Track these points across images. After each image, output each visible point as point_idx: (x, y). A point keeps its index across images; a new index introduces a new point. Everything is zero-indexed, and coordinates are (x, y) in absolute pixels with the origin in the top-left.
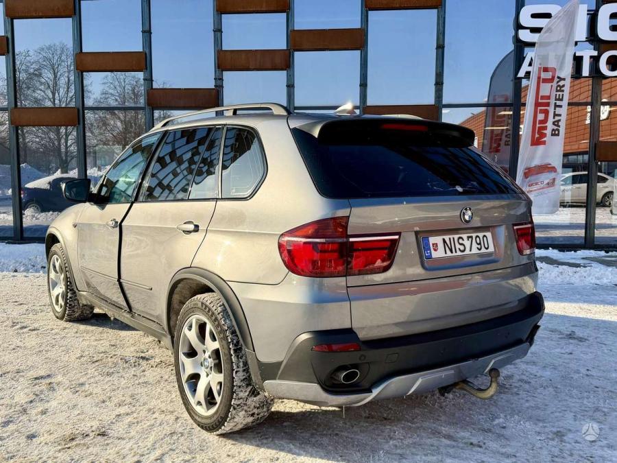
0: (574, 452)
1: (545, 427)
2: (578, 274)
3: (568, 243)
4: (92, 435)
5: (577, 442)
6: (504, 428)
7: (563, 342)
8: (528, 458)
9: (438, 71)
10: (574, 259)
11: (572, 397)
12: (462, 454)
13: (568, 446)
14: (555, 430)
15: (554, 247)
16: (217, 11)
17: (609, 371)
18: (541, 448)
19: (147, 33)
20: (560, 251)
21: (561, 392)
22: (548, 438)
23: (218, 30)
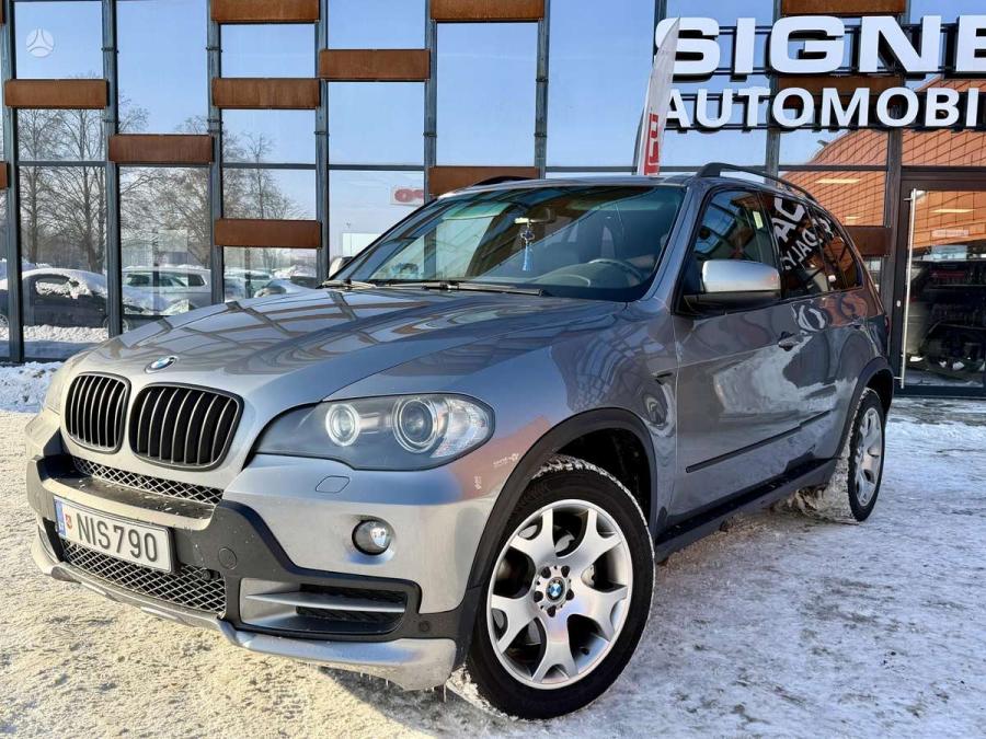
16: (213, 20)
19: (112, 51)
23: (215, 49)
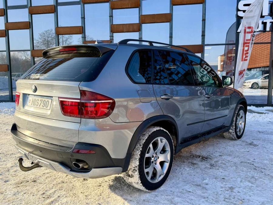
0: (236, 197)
1: (226, 185)
2: (261, 117)
3: (261, 104)
4: (30, 181)
5: (239, 192)
6: (207, 184)
7: (246, 147)
8: (213, 199)
9: (203, 31)
10: (261, 110)
11: (243, 171)
12: (183, 196)
13: (234, 194)
14: (230, 186)
15: (254, 105)
16: (111, 8)
17: (264, 160)
18: (221, 194)
19: (83, 18)
20: (256, 107)
21: (239, 169)
22: (226, 190)
23: (111, 16)
